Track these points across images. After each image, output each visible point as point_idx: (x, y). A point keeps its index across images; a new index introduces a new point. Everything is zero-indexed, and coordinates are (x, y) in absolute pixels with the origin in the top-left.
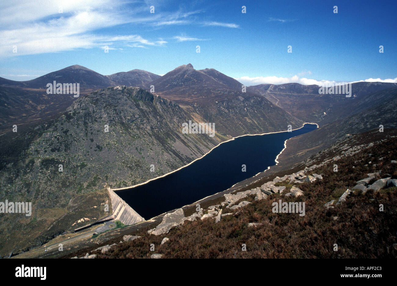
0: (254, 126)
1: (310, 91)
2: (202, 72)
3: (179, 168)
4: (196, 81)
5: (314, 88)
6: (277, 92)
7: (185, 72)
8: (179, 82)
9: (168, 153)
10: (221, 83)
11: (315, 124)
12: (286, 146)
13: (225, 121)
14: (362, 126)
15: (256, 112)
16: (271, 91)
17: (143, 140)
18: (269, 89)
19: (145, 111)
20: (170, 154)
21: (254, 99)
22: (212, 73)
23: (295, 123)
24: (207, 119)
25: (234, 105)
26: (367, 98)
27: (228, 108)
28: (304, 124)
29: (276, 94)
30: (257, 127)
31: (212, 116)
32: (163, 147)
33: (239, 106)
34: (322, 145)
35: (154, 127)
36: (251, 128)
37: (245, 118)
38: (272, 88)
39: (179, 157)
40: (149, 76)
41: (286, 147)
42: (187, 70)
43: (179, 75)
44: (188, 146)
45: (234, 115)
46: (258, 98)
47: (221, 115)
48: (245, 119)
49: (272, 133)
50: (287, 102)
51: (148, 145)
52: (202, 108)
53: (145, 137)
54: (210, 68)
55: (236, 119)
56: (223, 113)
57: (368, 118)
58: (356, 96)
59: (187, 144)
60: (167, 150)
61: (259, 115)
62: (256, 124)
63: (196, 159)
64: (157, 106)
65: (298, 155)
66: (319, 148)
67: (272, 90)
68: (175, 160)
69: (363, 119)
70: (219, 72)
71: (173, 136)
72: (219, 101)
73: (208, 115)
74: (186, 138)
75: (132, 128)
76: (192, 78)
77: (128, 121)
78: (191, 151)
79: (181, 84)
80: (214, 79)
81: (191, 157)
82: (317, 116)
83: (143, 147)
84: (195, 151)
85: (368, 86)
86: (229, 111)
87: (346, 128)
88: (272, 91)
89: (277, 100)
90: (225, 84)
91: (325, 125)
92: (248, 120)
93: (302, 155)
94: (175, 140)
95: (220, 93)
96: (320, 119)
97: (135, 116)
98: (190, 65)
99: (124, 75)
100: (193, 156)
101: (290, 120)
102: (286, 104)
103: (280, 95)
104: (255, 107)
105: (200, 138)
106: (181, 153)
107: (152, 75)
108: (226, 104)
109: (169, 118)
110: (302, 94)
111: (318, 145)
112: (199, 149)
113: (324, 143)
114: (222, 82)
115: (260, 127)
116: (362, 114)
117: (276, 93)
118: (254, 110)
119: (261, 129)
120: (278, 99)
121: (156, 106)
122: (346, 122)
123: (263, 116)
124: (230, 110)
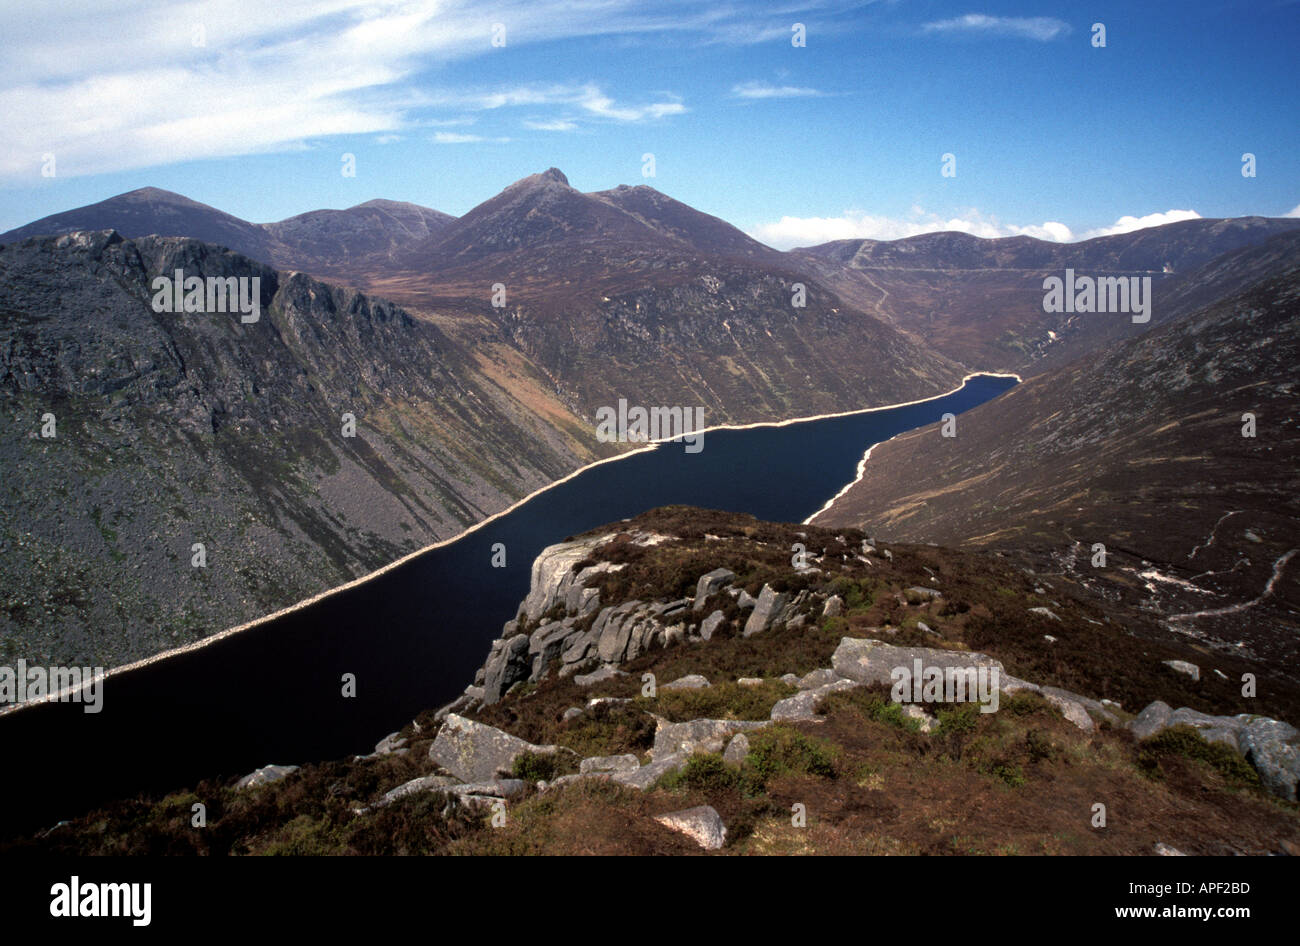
0: (753, 391)
1: (1006, 257)
2: (605, 200)
3: (310, 597)
4: (567, 229)
5: (1019, 247)
6: (886, 266)
7: (533, 199)
8: (505, 236)
9: (274, 525)
10: (669, 235)
11: (1010, 375)
12: (864, 474)
13: (632, 374)
14: (1183, 377)
15: (769, 334)
16: (862, 261)
17: (152, 469)
18: (859, 254)
19: (203, 339)
20: (283, 531)
21: (766, 283)
22: (642, 201)
23: (930, 373)
24: (556, 367)
25: (679, 309)
26: (1211, 268)
27: (651, 322)
28: (968, 378)
29: (883, 271)
30: (769, 394)
31: (576, 353)
32: (254, 501)
33: (699, 312)
34: (995, 472)
35: (231, 409)
36: (741, 398)
37: (723, 358)
38: (867, 253)
39: (325, 545)
40: (424, 223)
41: (860, 477)
42: (542, 192)
43: (510, 210)
44: (399, 489)
45: (674, 350)
46: (782, 281)
47: (620, 348)
48: (720, 363)
49: (828, 416)
50: (918, 300)
51: (172, 490)
52: (539, 323)
53: (166, 457)
54: (634, 185)
55: (682, 362)
56: (629, 340)
57: (1212, 340)
58: (1171, 272)
59: (396, 478)
60: (271, 511)
61: (780, 347)
62: (764, 384)
63: (423, 545)
64: (286, 315)
65: (889, 518)
66: (983, 483)
67: (869, 259)
68: (302, 557)
69: (1187, 344)
70: (667, 197)
71: (331, 445)
72: (617, 295)
73: (558, 349)
74: (398, 450)
75: (102, 417)
76: (553, 219)
77: (91, 387)
78: (409, 508)
79: (513, 241)
80: (643, 222)
81: (397, 538)
82: (1020, 344)
83: (133, 506)
84: (428, 510)
85: (1214, 231)
86: (656, 335)
87: (1110, 390)
88: (866, 260)
89: (882, 293)
90: (684, 236)
91: (1032, 379)
92: (733, 368)
93: (902, 517)
94: (336, 462)
95: (634, 267)
96: (1032, 355)
97: (130, 363)
98: (556, 175)
99: (328, 221)
100: (409, 535)
101: (910, 364)
102: (913, 306)
103: (896, 275)
104: (768, 316)
105: (479, 450)
106: (346, 524)
107: (437, 219)
108: (645, 308)
109: (334, 366)
110: (977, 270)
111: (980, 471)
112: (455, 500)
113: (1007, 463)
114: (675, 232)
115: (777, 393)
116: (1185, 325)
117: (884, 268)
118: (763, 328)
119: (785, 400)
120: (884, 291)
121: (279, 319)
122: (1114, 361)
123: (799, 352)
124: (662, 330)
